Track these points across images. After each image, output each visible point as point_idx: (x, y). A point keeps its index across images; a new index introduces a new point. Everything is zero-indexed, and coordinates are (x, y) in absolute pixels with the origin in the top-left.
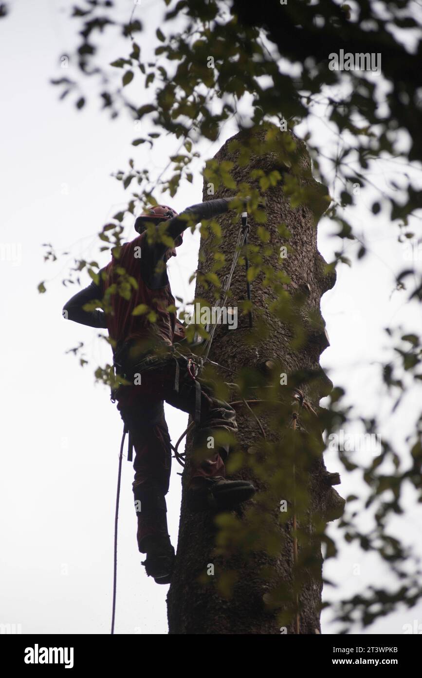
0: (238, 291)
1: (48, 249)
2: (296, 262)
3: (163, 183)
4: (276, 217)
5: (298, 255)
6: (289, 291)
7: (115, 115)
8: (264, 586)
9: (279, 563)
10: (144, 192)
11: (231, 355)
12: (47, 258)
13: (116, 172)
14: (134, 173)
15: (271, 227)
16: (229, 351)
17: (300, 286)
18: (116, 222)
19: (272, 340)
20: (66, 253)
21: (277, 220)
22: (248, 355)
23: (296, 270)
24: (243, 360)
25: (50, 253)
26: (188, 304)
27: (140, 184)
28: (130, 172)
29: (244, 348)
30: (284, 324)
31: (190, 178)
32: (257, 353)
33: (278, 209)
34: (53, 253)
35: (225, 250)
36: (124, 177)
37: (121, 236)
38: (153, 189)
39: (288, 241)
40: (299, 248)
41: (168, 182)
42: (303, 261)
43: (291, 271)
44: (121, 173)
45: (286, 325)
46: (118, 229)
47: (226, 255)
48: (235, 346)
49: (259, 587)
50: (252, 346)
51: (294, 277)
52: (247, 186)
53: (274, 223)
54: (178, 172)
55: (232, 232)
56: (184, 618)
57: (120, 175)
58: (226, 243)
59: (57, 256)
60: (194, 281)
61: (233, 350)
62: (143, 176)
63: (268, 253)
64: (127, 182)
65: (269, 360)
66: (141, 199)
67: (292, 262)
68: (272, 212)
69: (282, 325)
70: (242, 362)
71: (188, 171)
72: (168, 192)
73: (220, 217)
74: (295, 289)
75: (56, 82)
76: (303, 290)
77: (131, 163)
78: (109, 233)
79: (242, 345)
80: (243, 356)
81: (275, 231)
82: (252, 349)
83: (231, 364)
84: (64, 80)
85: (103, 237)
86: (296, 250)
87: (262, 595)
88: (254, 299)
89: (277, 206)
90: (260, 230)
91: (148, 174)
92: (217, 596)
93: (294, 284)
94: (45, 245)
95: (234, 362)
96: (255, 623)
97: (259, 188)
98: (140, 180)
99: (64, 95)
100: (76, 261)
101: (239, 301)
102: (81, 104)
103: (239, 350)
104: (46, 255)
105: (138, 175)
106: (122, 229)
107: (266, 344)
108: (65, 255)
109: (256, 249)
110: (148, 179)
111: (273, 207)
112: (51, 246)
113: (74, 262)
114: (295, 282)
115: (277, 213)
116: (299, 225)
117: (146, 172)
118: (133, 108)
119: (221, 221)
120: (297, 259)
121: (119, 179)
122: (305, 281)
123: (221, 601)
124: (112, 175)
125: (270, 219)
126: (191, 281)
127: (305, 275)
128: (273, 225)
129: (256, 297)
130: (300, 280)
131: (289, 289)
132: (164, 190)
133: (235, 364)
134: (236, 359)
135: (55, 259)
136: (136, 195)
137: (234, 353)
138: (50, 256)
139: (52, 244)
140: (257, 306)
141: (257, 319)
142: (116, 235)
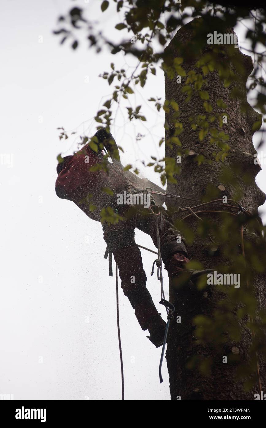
0: (195, 138)
1: (61, 131)
2: (233, 113)
3: (135, 78)
4: (216, 83)
5: (234, 108)
6: (230, 134)
7: (99, 50)
8: (232, 342)
9: (240, 324)
10: (123, 85)
11: (194, 183)
12: (61, 137)
13: (102, 73)
14: (115, 72)
15: (213, 90)
16: (192, 180)
17: (237, 129)
18: (105, 108)
19: (221, 170)
20: (74, 133)
21: (217, 85)
22: (205, 182)
23: (233, 119)
24: (203, 186)
25: (63, 134)
26: (160, 161)
27: (120, 80)
28: (112, 73)
29: (202, 178)
30: (228, 158)
31: (154, 72)
32: (211, 180)
33: (217, 77)
34: (65, 134)
35: (183, 110)
36: (108, 76)
37: (110, 118)
38: (129, 82)
39: (226, 99)
40: (234, 103)
41: (138, 76)
42: (238, 112)
43: (230, 120)
44: (106, 74)
45: (229, 159)
46: (107, 113)
47: (184, 114)
48: (195, 177)
49: (228, 343)
50: (208, 176)
51: (233, 124)
52: (193, 72)
53: (216, 87)
54: (145, 68)
55: (187, 96)
56: (179, 368)
57: (105, 76)
58: (183, 105)
59: (68, 135)
60: (164, 144)
61: (194, 180)
62: (122, 74)
63: (212, 119)
64: (111, 80)
65: (220, 185)
66: (121, 90)
67: (230, 113)
68: (213, 79)
69: (227, 159)
70: (202, 188)
71: (152, 67)
72: (139, 83)
73: (178, 87)
74: (234, 132)
75: (56, 33)
76: (239, 132)
77: (112, 66)
78: (102, 117)
79: (201, 176)
80: (202, 184)
81: (216, 93)
82: (208, 178)
83: (195, 189)
84: (63, 31)
85: (97, 119)
86: (232, 104)
87: (231, 348)
88: (206, 143)
89: (217, 75)
90: (205, 105)
91: (125, 73)
92: (200, 352)
93: (232, 129)
94: (59, 129)
95: (196, 188)
96: (228, 368)
97: (202, 73)
98: (120, 77)
99: (63, 41)
100: (81, 138)
101: (195, 145)
102: (75, 45)
103: (199, 179)
104: (61, 135)
105: (118, 74)
106: (110, 113)
107: (217, 174)
108: (73, 134)
109: (204, 118)
110: (125, 76)
111: (214, 76)
112: (63, 129)
113: (80, 139)
114: (234, 127)
115: (217, 80)
116: (233, 86)
117: (123, 71)
118: (110, 44)
119: (178, 89)
120: (234, 110)
121: (105, 78)
122: (240, 125)
123: (203, 355)
124: (100, 76)
125: (212, 84)
126: (160, 144)
127: (240, 122)
128: (215, 88)
129: (208, 141)
130: (237, 126)
131: (229, 133)
132: (137, 82)
133: (196, 189)
134: (197, 186)
135: (67, 137)
136: (117, 87)
137: (196, 182)
138: (64, 136)
139: (64, 127)
140: (208, 147)
141: (209, 157)
142: (106, 117)
